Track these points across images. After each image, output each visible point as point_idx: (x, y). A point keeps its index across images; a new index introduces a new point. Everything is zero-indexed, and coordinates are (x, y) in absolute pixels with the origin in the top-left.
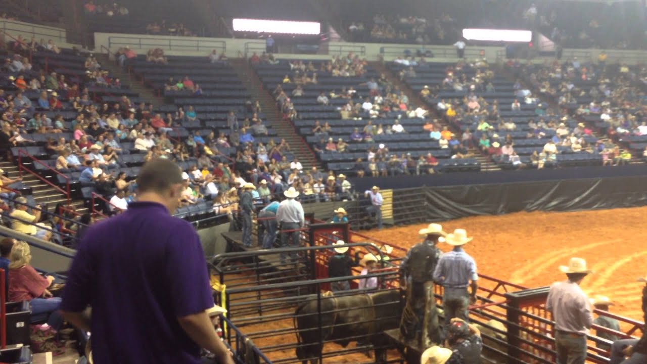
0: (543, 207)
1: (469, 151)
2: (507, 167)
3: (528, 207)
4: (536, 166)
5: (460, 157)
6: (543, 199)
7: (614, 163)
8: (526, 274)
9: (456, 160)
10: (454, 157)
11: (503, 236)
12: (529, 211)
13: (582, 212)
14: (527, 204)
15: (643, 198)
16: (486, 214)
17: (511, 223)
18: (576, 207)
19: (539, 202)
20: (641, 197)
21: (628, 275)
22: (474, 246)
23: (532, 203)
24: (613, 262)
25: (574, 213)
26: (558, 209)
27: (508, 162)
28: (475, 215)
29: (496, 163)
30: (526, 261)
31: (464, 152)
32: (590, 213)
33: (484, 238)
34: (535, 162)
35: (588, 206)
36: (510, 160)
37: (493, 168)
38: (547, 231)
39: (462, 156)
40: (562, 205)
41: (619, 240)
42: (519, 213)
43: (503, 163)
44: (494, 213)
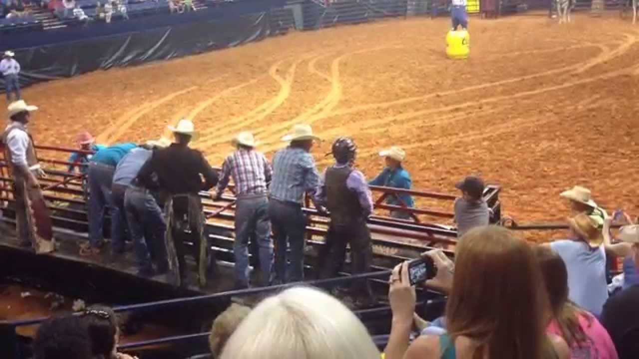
0: (118, 63)
1: (26, 7)
2: (73, 23)
3: (103, 65)
4: (104, 20)
5: (17, 16)
6: (118, 54)
7: (181, 10)
8: (110, 136)
9: (13, 19)
10: (9, 16)
11: (81, 100)
12: (105, 69)
13: (156, 64)
14: (102, 61)
15: (211, 43)
16: (58, 78)
17: (88, 84)
18: (150, 59)
19: (114, 57)
20: (209, 42)
21: (205, 121)
22: (50, 115)
23: (107, 61)
24: (190, 110)
25: (149, 66)
26: (134, 63)
27: (73, 17)
28: (46, 80)
29: (60, 20)
30: (108, 122)
31: (20, 9)
32: (165, 63)
33: (60, 105)
34: (102, 15)
35: (162, 58)
36: (75, 14)
37: (57, 26)
38: (125, 88)
39: (19, 14)
40: (137, 59)
41: (194, 88)
42: (95, 72)
43: (67, 19)
44: (68, 76)
